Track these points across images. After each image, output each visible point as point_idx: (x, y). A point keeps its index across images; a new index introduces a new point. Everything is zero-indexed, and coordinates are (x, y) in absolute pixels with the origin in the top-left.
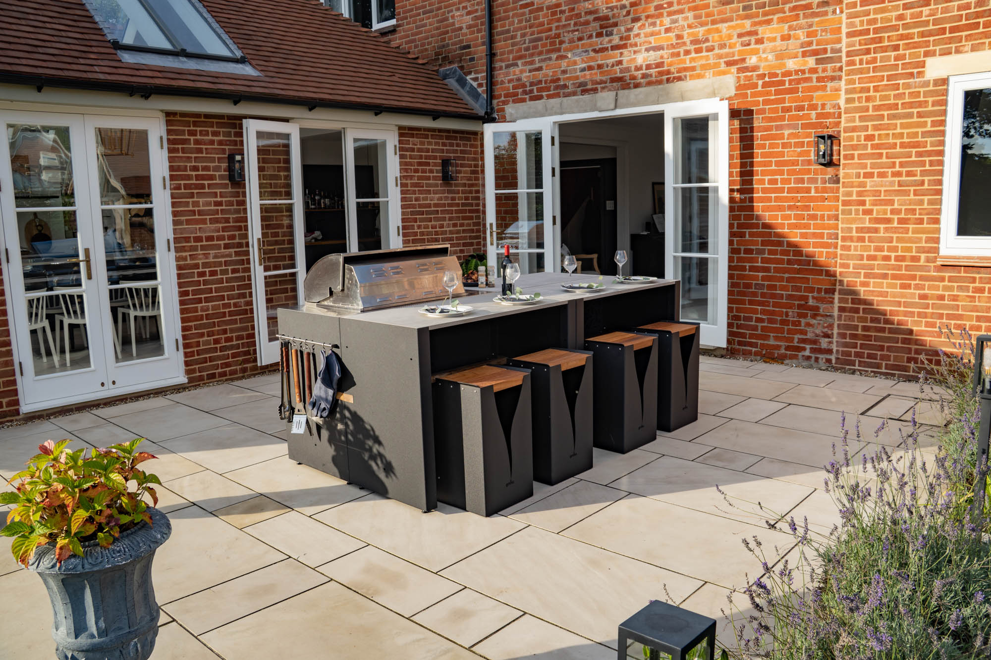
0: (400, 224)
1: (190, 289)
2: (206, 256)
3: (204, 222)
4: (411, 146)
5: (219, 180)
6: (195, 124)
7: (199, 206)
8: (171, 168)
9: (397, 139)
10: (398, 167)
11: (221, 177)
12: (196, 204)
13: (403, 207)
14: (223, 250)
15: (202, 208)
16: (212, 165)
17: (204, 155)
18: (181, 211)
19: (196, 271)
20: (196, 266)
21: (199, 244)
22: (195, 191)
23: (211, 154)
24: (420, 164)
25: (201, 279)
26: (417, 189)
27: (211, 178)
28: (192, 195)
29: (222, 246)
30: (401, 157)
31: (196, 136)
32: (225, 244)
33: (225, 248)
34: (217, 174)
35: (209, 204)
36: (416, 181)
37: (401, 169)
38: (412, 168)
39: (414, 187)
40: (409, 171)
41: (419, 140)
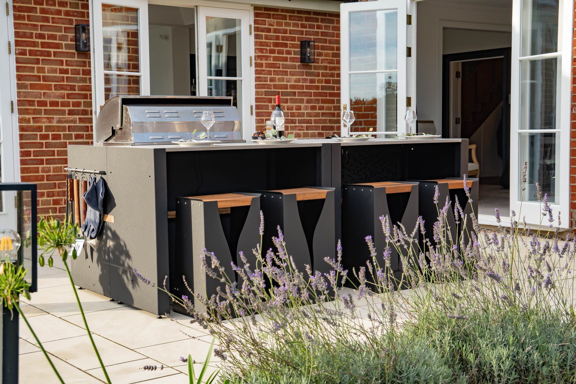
0: (254, 104)
1: (32, 150)
2: (50, 120)
3: (49, 87)
4: (267, 26)
5: (66, 49)
7: (44, 72)
8: (17, 34)
9: (252, 18)
10: (253, 47)
11: (68, 46)
12: (41, 70)
13: (257, 87)
14: (67, 116)
15: (47, 74)
16: (58, 34)
17: (51, 24)
18: (25, 75)
19: (39, 133)
20: (40, 129)
21: (43, 108)
22: (41, 58)
23: (58, 23)
24: (276, 45)
25: (44, 141)
26: (272, 69)
27: (58, 46)
28: (37, 62)
29: (67, 112)
30: (257, 37)
31: (42, 5)
32: (69, 110)
33: (69, 114)
34: (64, 43)
35: (55, 71)
36: (272, 62)
37: (256, 49)
38: (268, 48)
39: (270, 68)
40: (264, 51)
41: (275, 20)
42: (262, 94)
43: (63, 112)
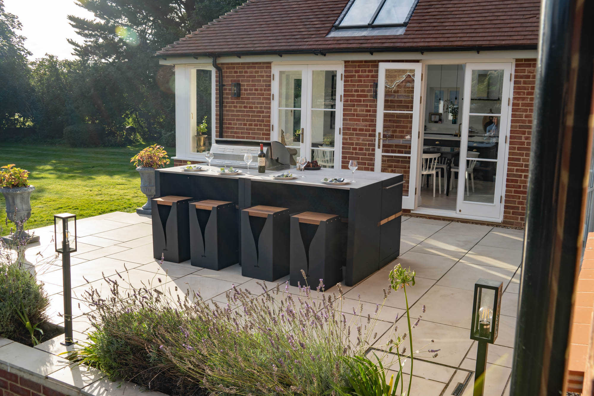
0: (509, 135)
1: (348, 156)
3: (359, 120)
4: (526, 74)
5: (370, 97)
6: (359, 66)
7: (357, 112)
8: (345, 91)
9: (514, 68)
10: (512, 91)
12: (355, 110)
13: (512, 121)
14: (368, 137)
15: (358, 113)
16: (366, 89)
17: (363, 83)
18: (347, 114)
19: (352, 146)
20: (352, 144)
21: (355, 132)
22: (356, 103)
23: (367, 82)
25: (354, 151)
27: (365, 96)
28: (354, 106)
29: (368, 135)
30: (515, 82)
31: (359, 73)
32: (369, 134)
33: (369, 136)
34: (369, 94)
35: (363, 111)
37: (514, 92)
38: (526, 91)
39: (526, 107)
40: (522, 93)
42: (516, 127)
43: (366, 135)
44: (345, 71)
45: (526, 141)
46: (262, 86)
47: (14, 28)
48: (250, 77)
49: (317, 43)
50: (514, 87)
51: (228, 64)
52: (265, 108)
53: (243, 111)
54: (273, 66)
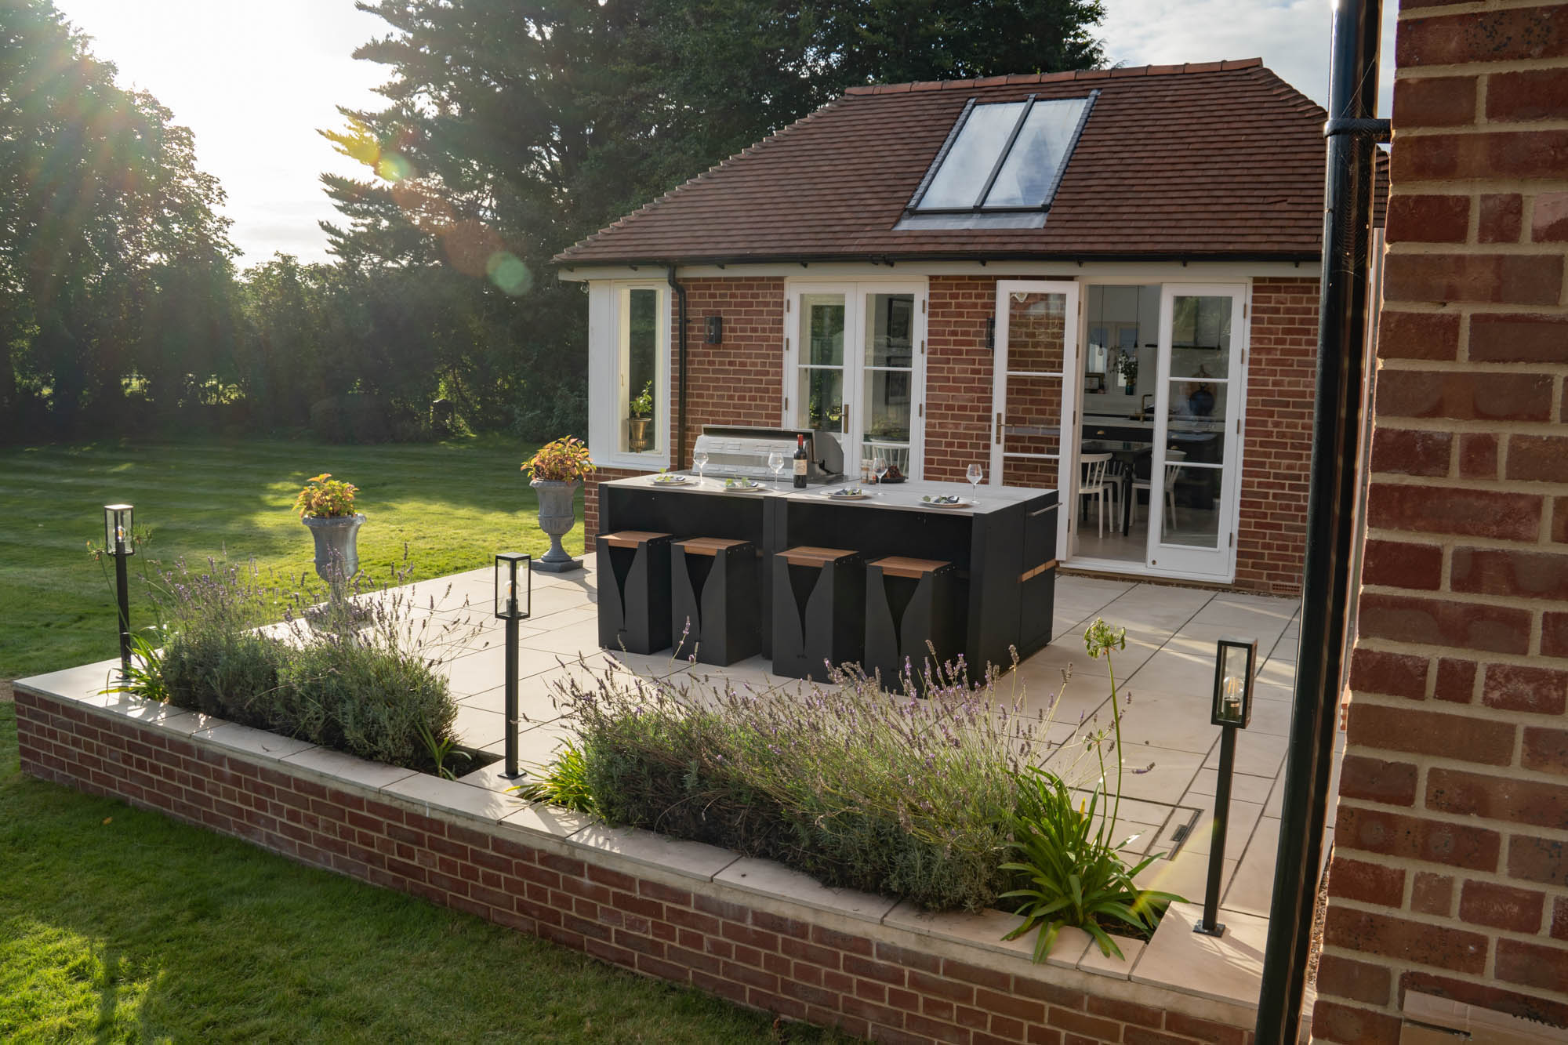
0: (1243, 418)
2: (957, 426)
3: (958, 389)
4: (1273, 305)
5: (980, 346)
6: (958, 286)
7: (954, 373)
8: (930, 333)
9: (1250, 293)
10: (1248, 336)
11: (979, 343)
12: (951, 370)
13: (1250, 393)
14: (976, 422)
15: (957, 375)
16: (972, 329)
17: (965, 319)
18: (936, 376)
19: (944, 440)
20: (945, 435)
21: (950, 412)
22: (952, 357)
23: (972, 318)
24: (1288, 331)
25: (949, 449)
26: (1278, 368)
27: (971, 343)
28: (948, 361)
30: (1254, 320)
31: (958, 299)
32: (980, 416)
33: (979, 420)
34: (978, 339)
35: (965, 371)
36: (1279, 357)
37: (1252, 338)
38: (1273, 337)
39: (1273, 365)
40: (1266, 341)
41: (1289, 296)
42: (1256, 403)
43: (971, 418)
44: (931, 296)
45: (1275, 430)
46: (765, 322)
47: (211, 202)
48: (742, 304)
49: (876, 242)
50: (1252, 328)
51: (698, 279)
52: (772, 365)
53: (727, 372)
54: (786, 283)
